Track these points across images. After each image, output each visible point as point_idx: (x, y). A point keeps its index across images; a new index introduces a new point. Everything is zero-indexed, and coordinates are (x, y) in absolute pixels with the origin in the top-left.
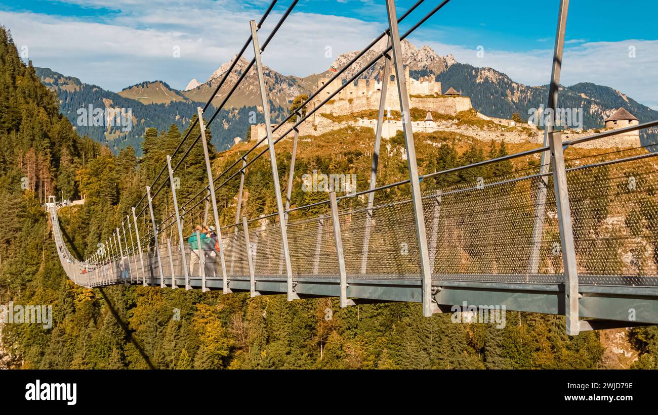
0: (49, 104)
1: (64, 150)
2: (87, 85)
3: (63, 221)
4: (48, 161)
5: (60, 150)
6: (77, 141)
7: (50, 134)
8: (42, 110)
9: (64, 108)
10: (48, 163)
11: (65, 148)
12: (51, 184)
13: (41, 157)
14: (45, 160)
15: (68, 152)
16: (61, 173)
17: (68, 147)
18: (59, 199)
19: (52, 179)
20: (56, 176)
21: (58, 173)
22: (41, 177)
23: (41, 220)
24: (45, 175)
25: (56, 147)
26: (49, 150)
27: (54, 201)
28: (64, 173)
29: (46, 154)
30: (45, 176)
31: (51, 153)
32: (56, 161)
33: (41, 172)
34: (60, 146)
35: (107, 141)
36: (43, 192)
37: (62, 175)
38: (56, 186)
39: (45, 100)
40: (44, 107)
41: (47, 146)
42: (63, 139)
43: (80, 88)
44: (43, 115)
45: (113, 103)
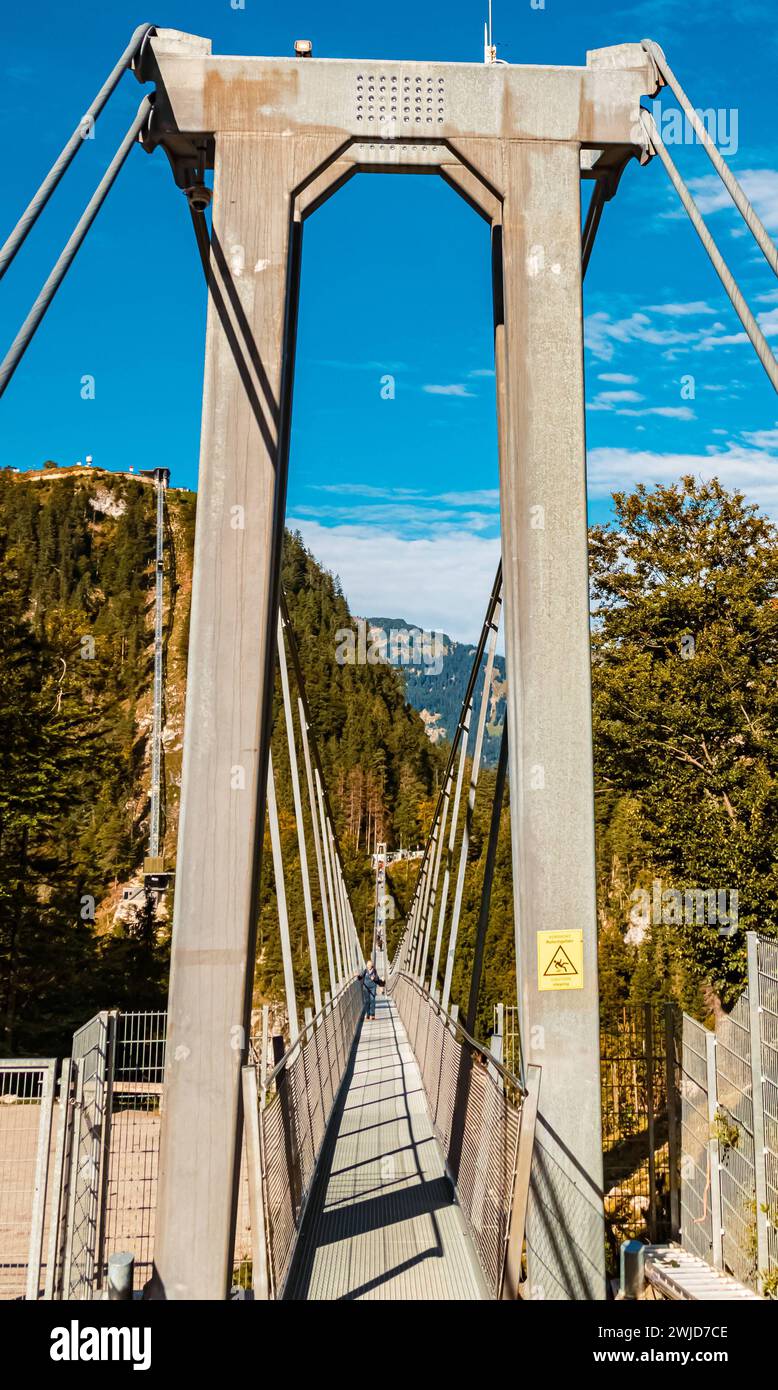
0: (390, 690)
1: (406, 768)
2: (460, 646)
3: (396, 885)
4: (381, 784)
5: (399, 767)
6: (429, 753)
7: (387, 742)
8: (378, 700)
9: (422, 684)
10: (381, 789)
11: (408, 765)
12: (384, 822)
13: (371, 779)
14: (377, 783)
15: (411, 770)
16: (400, 804)
17: (412, 762)
18: (393, 848)
19: (386, 813)
20: (392, 809)
21: (396, 804)
22: (370, 810)
23: (363, 882)
24: (376, 807)
25: (395, 761)
26: (383, 766)
27: (385, 850)
28: (404, 804)
29: (379, 773)
30: (376, 809)
31: (386, 771)
32: (392, 785)
33: (370, 802)
34: (401, 760)
35: (490, 738)
36: (372, 835)
37: (402, 807)
38: (392, 825)
39: (386, 683)
40: (383, 695)
41: (381, 761)
42: (406, 749)
43: (449, 650)
44: (378, 708)
45: (499, 675)
